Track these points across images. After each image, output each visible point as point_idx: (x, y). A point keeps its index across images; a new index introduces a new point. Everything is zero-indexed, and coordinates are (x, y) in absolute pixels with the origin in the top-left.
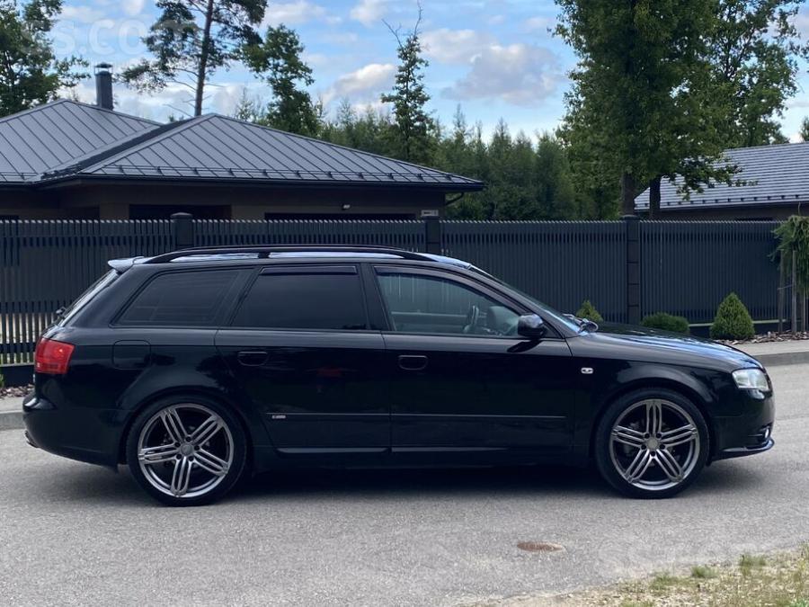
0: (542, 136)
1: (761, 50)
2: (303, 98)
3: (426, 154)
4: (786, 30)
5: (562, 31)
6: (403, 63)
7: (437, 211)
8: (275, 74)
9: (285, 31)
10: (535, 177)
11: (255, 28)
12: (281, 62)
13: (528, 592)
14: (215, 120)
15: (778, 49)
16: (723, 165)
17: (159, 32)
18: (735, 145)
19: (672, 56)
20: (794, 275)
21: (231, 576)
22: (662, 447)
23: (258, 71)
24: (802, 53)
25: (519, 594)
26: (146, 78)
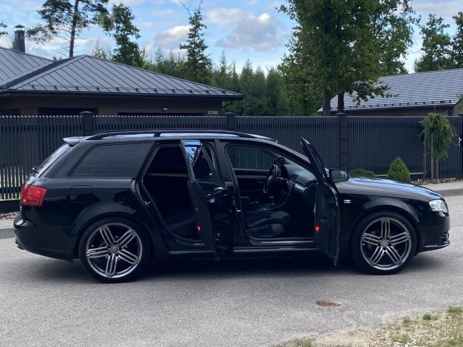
0: (270, 69)
1: (393, 20)
2: (134, 46)
3: (206, 79)
4: (407, 9)
5: (283, 9)
6: (192, 27)
7: (217, 112)
8: (117, 32)
9: (123, 7)
10: (267, 93)
11: (104, 5)
12: (121, 25)
13: (332, 330)
14: (87, 59)
15: (403, 20)
16: (379, 85)
17: (48, 8)
18: (386, 74)
19: (351, 24)
20: (432, 147)
21: (154, 324)
22: (390, 245)
23: (107, 30)
24: (416, 22)
25: (327, 331)
26: (40, 34)
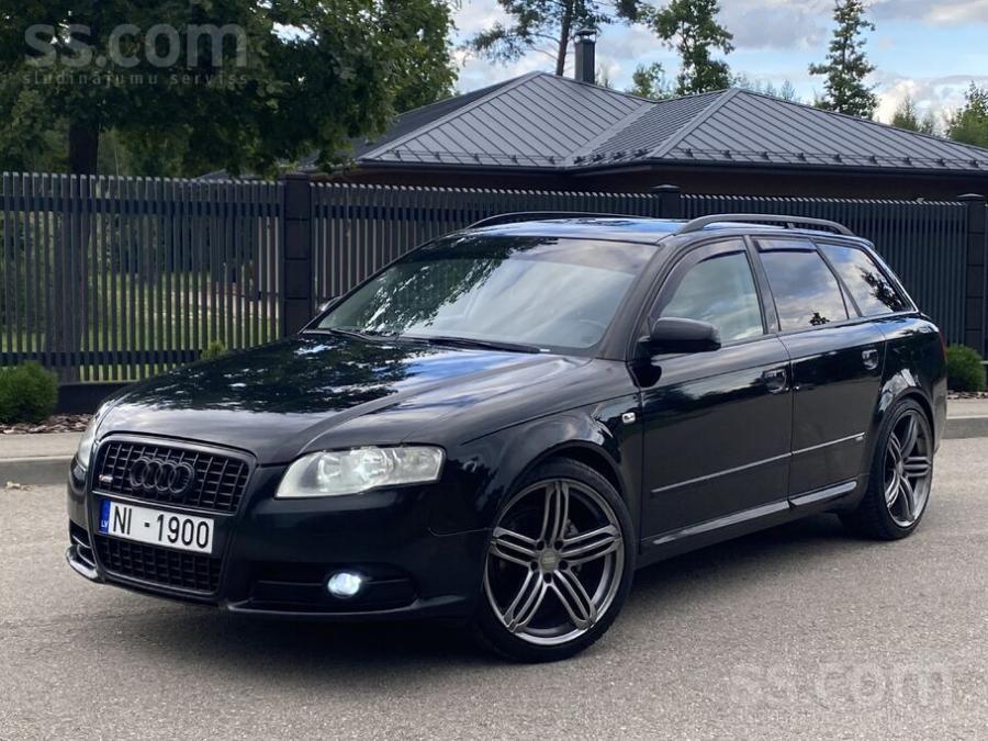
2: (720, 68)
8: (685, 40)
23: (666, 37)
26: (500, 45)
